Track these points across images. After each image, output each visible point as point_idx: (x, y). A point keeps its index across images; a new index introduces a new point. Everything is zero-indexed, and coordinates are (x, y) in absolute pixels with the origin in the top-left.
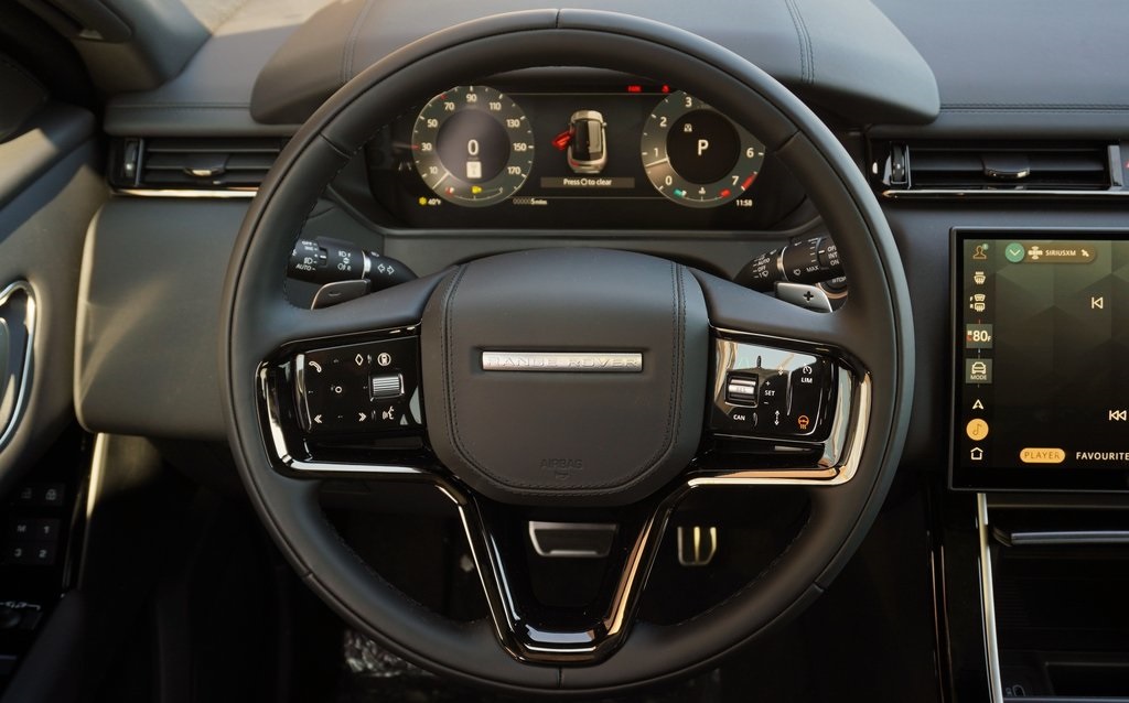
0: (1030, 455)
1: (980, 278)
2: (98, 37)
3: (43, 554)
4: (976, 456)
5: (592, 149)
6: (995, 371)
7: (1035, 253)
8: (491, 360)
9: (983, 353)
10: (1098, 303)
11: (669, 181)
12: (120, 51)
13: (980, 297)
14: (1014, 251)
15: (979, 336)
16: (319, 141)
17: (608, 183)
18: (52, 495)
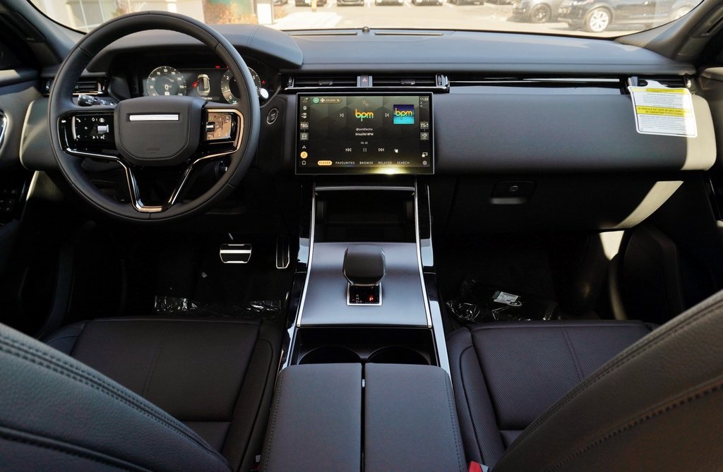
0: (321, 163)
1: (305, 108)
2: (33, 39)
3: (8, 209)
4: (304, 163)
5: (205, 87)
6: (309, 137)
7: (323, 100)
8: (132, 118)
9: (306, 131)
10: (342, 115)
11: (231, 98)
12: (42, 45)
13: (305, 114)
14: (316, 100)
15: (304, 125)
16: (79, 49)
17: (211, 99)
18: (13, 192)
